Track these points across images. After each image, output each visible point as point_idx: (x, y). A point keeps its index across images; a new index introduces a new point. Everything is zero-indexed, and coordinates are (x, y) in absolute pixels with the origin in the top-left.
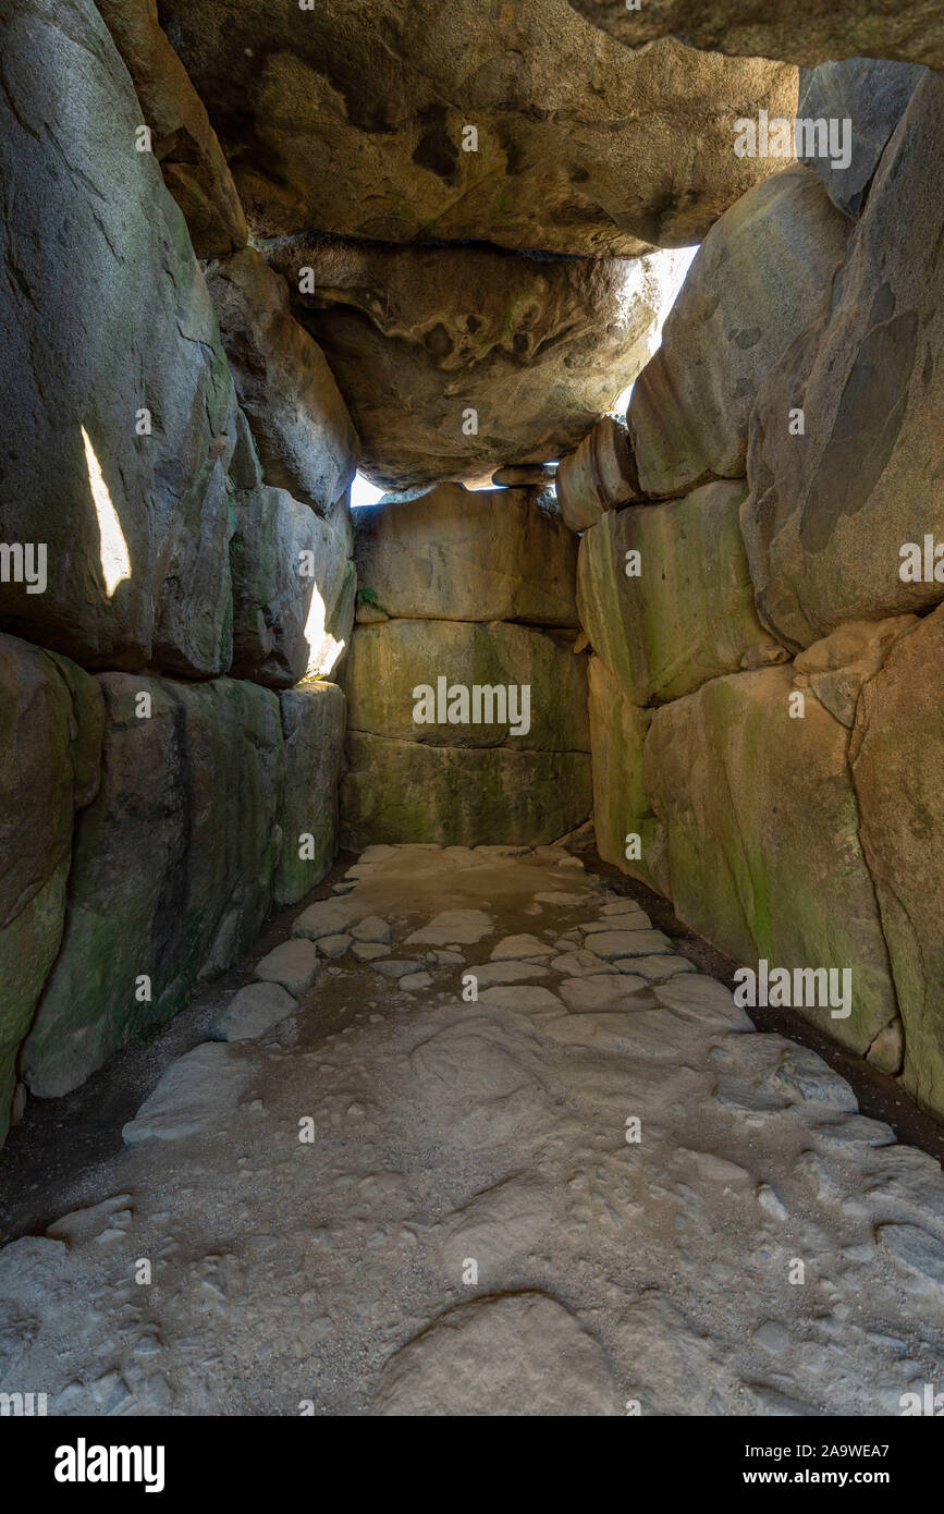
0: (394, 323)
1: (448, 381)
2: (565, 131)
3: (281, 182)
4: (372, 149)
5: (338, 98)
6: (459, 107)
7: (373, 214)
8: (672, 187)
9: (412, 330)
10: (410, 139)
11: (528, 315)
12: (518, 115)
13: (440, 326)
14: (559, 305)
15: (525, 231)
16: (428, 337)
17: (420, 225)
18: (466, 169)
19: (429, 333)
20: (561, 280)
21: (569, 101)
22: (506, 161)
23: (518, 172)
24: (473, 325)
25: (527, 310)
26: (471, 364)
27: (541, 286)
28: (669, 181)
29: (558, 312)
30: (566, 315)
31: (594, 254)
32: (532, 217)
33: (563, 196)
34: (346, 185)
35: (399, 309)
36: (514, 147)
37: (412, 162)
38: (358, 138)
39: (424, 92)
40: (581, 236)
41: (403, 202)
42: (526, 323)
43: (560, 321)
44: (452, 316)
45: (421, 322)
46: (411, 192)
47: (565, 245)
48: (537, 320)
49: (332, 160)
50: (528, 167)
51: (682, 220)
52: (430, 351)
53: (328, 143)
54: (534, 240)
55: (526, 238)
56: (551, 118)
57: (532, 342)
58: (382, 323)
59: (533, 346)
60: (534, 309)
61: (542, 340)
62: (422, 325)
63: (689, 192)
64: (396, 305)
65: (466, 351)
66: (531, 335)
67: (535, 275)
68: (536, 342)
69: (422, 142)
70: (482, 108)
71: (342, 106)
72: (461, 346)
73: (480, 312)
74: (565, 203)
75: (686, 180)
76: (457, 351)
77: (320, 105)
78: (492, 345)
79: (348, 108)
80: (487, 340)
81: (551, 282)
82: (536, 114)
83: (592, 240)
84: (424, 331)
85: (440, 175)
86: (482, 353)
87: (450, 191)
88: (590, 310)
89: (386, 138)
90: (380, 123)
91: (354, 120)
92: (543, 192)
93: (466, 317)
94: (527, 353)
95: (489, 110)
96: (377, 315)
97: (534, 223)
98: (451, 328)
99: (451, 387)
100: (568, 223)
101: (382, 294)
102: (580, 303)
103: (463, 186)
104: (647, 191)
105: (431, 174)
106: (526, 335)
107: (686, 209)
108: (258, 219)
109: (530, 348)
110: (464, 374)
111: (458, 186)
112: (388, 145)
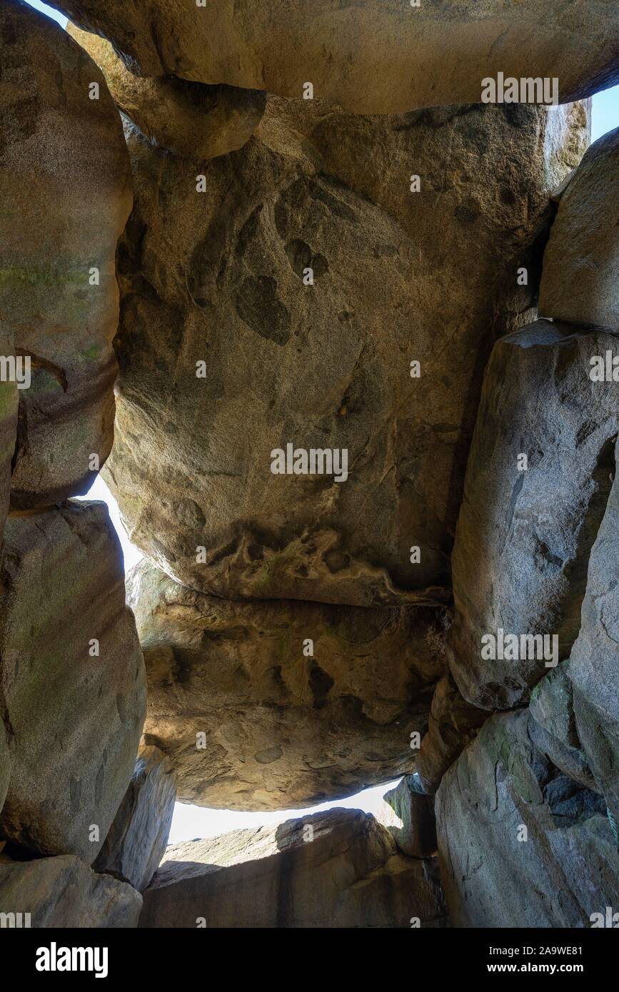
0: (373, 584)
1: (333, 513)
2: (252, 698)
3: (413, 670)
4: (355, 688)
5: (364, 710)
6: (307, 707)
7: (366, 646)
8: (182, 686)
9: (359, 573)
10: (333, 693)
11: (253, 573)
12: (278, 702)
13: (334, 571)
14: (228, 582)
15: (265, 625)
16: (346, 564)
17: (336, 633)
18: (304, 671)
19: (345, 568)
20: (231, 595)
21: (253, 709)
22: (282, 674)
23: (274, 668)
24: (303, 570)
25: (255, 575)
26: (306, 534)
27: (246, 592)
28: (186, 689)
29: (227, 577)
30: (219, 576)
31: (211, 606)
32: (262, 633)
33: (244, 647)
34: (376, 670)
35: (366, 595)
36: (278, 682)
37: (335, 681)
38: (361, 695)
39: (324, 713)
40: (225, 621)
41: (345, 654)
42: (253, 570)
43: (223, 572)
44: (321, 579)
45: (348, 580)
46: (338, 661)
47: (235, 616)
48: (244, 573)
49: (378, 686)
50: (269, 670)
51: (165, 668)
52: (347, 553)
53: (377, 693)
54: (257, 617)
55: (263, 619)
56: (261, 703)
57: (245, 556)
58: (384, 584)
59: (243, 548)
60: (249, 577)
61: (236, 556)
62: (349, 576)
63: (171, 685)
65: (311, 551)
66: (247, 561)
67: (251, 596)
68: (242, 552)
69: (328, 691)
70: (295, 707)
71: (364, 708)
72: (315, 557)
73: (296, 579)
74: (242, 642)
75: (177, 690)
76: (320, 553)
77: (374, 708)
78: (284, 554)
79: (362, 707)
80: (290, 560)
81: (239, 594)
82: (269, 704)
83: (215, 618)
84: (348, 571)
85: (319, 668)
86: (295, 547)
88: (200, 578)
89: (347, 693)
90: (347, 699)
91: (360, 702)
92: (257, 651)
93: (309, 577)
94: (248, 544)
95: (292, 706)
96: (386, 591)
97: (260, 629)
98: (323, 569)
99: (330, 503)
100: (237, 628)
101: (376, 603)
102: (210, 582)
104: (196, 681)
105: (325, 670)
106: (252, 560)
107: (167, 675)
108: (439, 651)
109: (245, 550)
110: (314, 520)
112: (346, 689)
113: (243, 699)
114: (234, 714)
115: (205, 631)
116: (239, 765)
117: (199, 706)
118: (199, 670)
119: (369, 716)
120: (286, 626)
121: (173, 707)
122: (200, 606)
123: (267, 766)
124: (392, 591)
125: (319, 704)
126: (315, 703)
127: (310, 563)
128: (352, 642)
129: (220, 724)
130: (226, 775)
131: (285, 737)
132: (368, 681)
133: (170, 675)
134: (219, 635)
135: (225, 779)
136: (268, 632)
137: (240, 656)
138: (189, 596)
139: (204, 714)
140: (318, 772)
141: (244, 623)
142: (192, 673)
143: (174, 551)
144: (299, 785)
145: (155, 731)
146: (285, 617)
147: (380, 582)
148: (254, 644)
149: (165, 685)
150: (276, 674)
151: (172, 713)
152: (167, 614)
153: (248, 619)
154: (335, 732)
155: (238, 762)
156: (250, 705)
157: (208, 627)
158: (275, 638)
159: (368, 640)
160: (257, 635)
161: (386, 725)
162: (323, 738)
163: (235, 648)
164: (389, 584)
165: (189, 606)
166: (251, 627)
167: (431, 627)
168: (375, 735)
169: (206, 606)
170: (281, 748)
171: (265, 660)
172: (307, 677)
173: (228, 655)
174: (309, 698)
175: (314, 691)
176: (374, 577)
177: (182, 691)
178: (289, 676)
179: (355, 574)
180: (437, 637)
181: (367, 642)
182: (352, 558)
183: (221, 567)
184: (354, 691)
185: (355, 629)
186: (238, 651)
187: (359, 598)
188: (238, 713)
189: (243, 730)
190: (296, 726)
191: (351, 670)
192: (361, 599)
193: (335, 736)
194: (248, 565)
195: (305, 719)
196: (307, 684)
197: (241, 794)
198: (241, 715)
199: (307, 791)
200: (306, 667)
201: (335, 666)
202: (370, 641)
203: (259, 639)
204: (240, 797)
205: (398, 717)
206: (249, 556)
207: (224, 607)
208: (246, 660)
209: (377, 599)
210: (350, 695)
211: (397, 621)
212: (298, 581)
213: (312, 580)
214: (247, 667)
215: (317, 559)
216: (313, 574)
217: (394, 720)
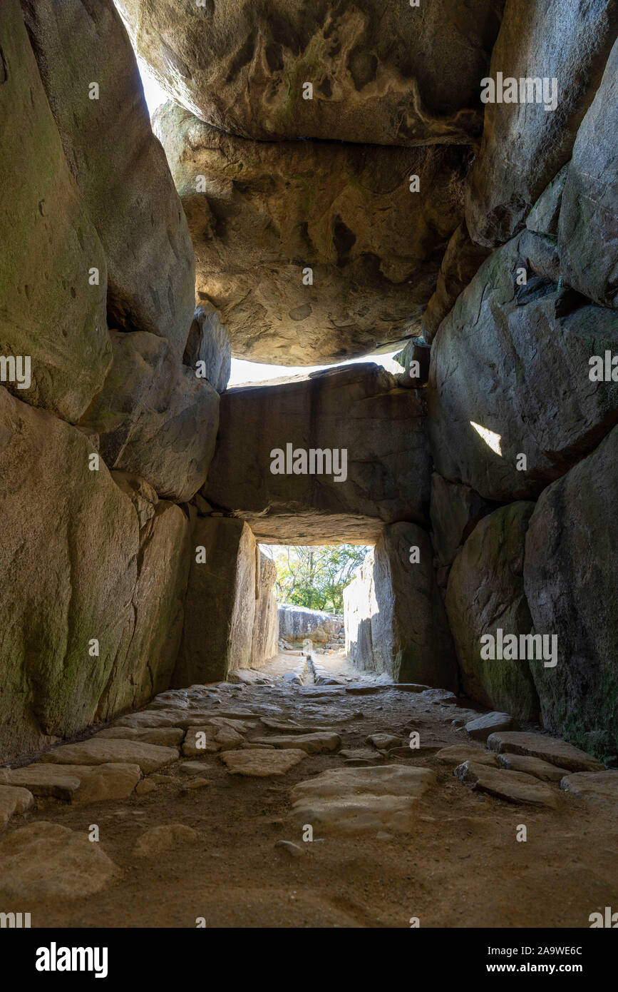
0: (400, 104)
2: (283, 256)
3: (431, 226)
4: (375, 245)
5: (382, 268)
6: (332, 265)
7: (388, 196)
8: (221, 241)
9: (387, 88)
10: (356, 250)
11: (274, 93)
12: (306, 260)
13: (359, 86)
14: (249, 109)
15: (290, 173)
16: (373, 73)
17: (360, 182)
18: (329, 227)
19: (371, 80)
20: (254, 132)
21: (285, 268)
22: (309, 231)
23: (301, 224)
24: (326, 85)
25: (276, 97)
26: (329, 20)
27: (269, 126)
28: (225, 243)
29: (247, 100)
30: (239, 99)
31: (236, 149)
32: (288, 184)
33: (272, 201)
34: (395, 225)
35: (392, 121)
36: (305, 240)
37: (357, 237)
38: (377, 251)
39: (346, 272)
40: (251, 169)
41: (367, 207)
42: (274, 88)
43: (243, 93)
44: (345, 101)
45: (374, 100)
46: (361, 215)
47: (260, 161)
48: (264, 94)
49: (396, 242)
50: (297, 227)
51: (204, 219)
52: (374, 53)
53: (394, 250)
54: (283, 164)
55: (288, 165)
56: (291, 261)
57: (264, 63)
58: (412, 104)
59: (260, 51)
60: (270, 100)
61: (253, 64)
62: (375, 94)
63: (211, 239)
64: (392, 125)
65: (334, 52)
66: (266, 73)
67: (275, 133)
68: (259, 57)
69: (349, 248)
70: (321, 265)
71: (381, 266)
72: (339, 62)
73: (319, 101)
74: (270, 195)
75: (217, 245)
77: (391, 266)
78: (305, 59)
79: (379, 265)
81: (262, 129)
82: (299, 263)
83: (241, 165)
84: (374, 85)
85: (343, 224)
87: (339, 212)
88: (220, 105)
89: (367, 250)
90: (367, 257)
91: (378, 260)
92: (285, 206)
93: (333, 99)
94: (265, 42)
96: (413, 115)
97: (286, 178)
98: (347, 83)
100: (264, 177)
101: (402, 135)
102: (231, 111)
103: (331, 215)
104: (232, 235)
105: (348, 226)
106: (272, 71)
107: (206, 228)
108: (458, 202)
109: (263, 52)
111: (333, 216)
112: (367, 246)
113: (276, 256)
114: (269, 272)
115: (234, 182)
116: (277, 323)
117: (238, 262)
118: (234, 223)
119: (386, 275)
120: (311, 174)
121: (217, 264)
122: (225, 150)
123: (300, 323)
124: (420, 116)
125: (342, 262)
126: (339, 260)
127: (334, 73)
128: (375, 192)
129: (258, 283)
130: (268, 332)
131: (313, 295)
132: (387, 236)
133: (209, 228)
134: (247, 187)
135: (268, 335)
136: (294, 182)
137: (268, 210)
138: (212, 136)
139: (243, 271)
140: (341, 330)
141: (268, 170)
142: (228, 227)
143: (186, 60)
144: (325, 343)
145: (206, 289)
146: (309, 163)
147: (406, 101)
148: (281, 198)
149: (205, 239)
150: (304, 229)
151: (217, 270)
152: (195, 162)
153: (274, 165)
154: (356, 291)
155: (276, 320)
156: (282, 263)
157: (236, 178)
158: (301, 189)
159: (390, 190)
160: (283, 187)
161: (400, 284)
162: (345, 297)
163: (264, 202)
164: (418, 103)
165: (214, 149)
166: (277, 177)
167: (455, 173)
168: (390, 294)
169: (231, 149)
170: (311, 305)
171: (293, 216)
172: (331, 235)
173: (258, 210)
174: (333, 257)
175: (337, 249)
176: (402, 93)
177: (222, 245)
178: (316, 233)
179: (381, 89)
180: (459, 184)
181: (389, 192)
182: (379, 62)
183: (240, 85)
184: (374, 248)
185: (379, 176)
186: (267, 206)
187: (384, 128)
188: (273, 271)
189: (278, 289)
190: (322, 284)
191: (372, 225)
192: (387, 133)
193: (355, 294)
194: (268, 79)
195: (330, 277)
196: (331, 241)
197: (281, 349)
198: (275, 273)
199: (332, 348)
200: (330, 223)
201: (356, 221)
202: (392, 191)
203: (285, 191)
204: (279, 352)
205: (410, 277)
206: (267, 65)
207: (248, 150)
208: (275, 216)
209: (404, 129)
210: (370, 253)
211: (421, 167)
212: (322, 104)
213: (336, 103)
214: (277, 223)
215: (342, 63)
216: (337, 92)
217: (407, 280)
